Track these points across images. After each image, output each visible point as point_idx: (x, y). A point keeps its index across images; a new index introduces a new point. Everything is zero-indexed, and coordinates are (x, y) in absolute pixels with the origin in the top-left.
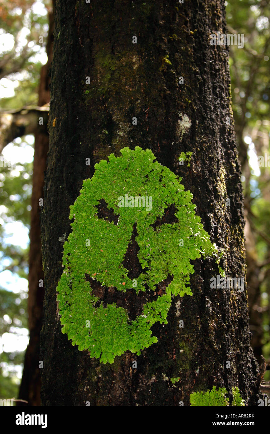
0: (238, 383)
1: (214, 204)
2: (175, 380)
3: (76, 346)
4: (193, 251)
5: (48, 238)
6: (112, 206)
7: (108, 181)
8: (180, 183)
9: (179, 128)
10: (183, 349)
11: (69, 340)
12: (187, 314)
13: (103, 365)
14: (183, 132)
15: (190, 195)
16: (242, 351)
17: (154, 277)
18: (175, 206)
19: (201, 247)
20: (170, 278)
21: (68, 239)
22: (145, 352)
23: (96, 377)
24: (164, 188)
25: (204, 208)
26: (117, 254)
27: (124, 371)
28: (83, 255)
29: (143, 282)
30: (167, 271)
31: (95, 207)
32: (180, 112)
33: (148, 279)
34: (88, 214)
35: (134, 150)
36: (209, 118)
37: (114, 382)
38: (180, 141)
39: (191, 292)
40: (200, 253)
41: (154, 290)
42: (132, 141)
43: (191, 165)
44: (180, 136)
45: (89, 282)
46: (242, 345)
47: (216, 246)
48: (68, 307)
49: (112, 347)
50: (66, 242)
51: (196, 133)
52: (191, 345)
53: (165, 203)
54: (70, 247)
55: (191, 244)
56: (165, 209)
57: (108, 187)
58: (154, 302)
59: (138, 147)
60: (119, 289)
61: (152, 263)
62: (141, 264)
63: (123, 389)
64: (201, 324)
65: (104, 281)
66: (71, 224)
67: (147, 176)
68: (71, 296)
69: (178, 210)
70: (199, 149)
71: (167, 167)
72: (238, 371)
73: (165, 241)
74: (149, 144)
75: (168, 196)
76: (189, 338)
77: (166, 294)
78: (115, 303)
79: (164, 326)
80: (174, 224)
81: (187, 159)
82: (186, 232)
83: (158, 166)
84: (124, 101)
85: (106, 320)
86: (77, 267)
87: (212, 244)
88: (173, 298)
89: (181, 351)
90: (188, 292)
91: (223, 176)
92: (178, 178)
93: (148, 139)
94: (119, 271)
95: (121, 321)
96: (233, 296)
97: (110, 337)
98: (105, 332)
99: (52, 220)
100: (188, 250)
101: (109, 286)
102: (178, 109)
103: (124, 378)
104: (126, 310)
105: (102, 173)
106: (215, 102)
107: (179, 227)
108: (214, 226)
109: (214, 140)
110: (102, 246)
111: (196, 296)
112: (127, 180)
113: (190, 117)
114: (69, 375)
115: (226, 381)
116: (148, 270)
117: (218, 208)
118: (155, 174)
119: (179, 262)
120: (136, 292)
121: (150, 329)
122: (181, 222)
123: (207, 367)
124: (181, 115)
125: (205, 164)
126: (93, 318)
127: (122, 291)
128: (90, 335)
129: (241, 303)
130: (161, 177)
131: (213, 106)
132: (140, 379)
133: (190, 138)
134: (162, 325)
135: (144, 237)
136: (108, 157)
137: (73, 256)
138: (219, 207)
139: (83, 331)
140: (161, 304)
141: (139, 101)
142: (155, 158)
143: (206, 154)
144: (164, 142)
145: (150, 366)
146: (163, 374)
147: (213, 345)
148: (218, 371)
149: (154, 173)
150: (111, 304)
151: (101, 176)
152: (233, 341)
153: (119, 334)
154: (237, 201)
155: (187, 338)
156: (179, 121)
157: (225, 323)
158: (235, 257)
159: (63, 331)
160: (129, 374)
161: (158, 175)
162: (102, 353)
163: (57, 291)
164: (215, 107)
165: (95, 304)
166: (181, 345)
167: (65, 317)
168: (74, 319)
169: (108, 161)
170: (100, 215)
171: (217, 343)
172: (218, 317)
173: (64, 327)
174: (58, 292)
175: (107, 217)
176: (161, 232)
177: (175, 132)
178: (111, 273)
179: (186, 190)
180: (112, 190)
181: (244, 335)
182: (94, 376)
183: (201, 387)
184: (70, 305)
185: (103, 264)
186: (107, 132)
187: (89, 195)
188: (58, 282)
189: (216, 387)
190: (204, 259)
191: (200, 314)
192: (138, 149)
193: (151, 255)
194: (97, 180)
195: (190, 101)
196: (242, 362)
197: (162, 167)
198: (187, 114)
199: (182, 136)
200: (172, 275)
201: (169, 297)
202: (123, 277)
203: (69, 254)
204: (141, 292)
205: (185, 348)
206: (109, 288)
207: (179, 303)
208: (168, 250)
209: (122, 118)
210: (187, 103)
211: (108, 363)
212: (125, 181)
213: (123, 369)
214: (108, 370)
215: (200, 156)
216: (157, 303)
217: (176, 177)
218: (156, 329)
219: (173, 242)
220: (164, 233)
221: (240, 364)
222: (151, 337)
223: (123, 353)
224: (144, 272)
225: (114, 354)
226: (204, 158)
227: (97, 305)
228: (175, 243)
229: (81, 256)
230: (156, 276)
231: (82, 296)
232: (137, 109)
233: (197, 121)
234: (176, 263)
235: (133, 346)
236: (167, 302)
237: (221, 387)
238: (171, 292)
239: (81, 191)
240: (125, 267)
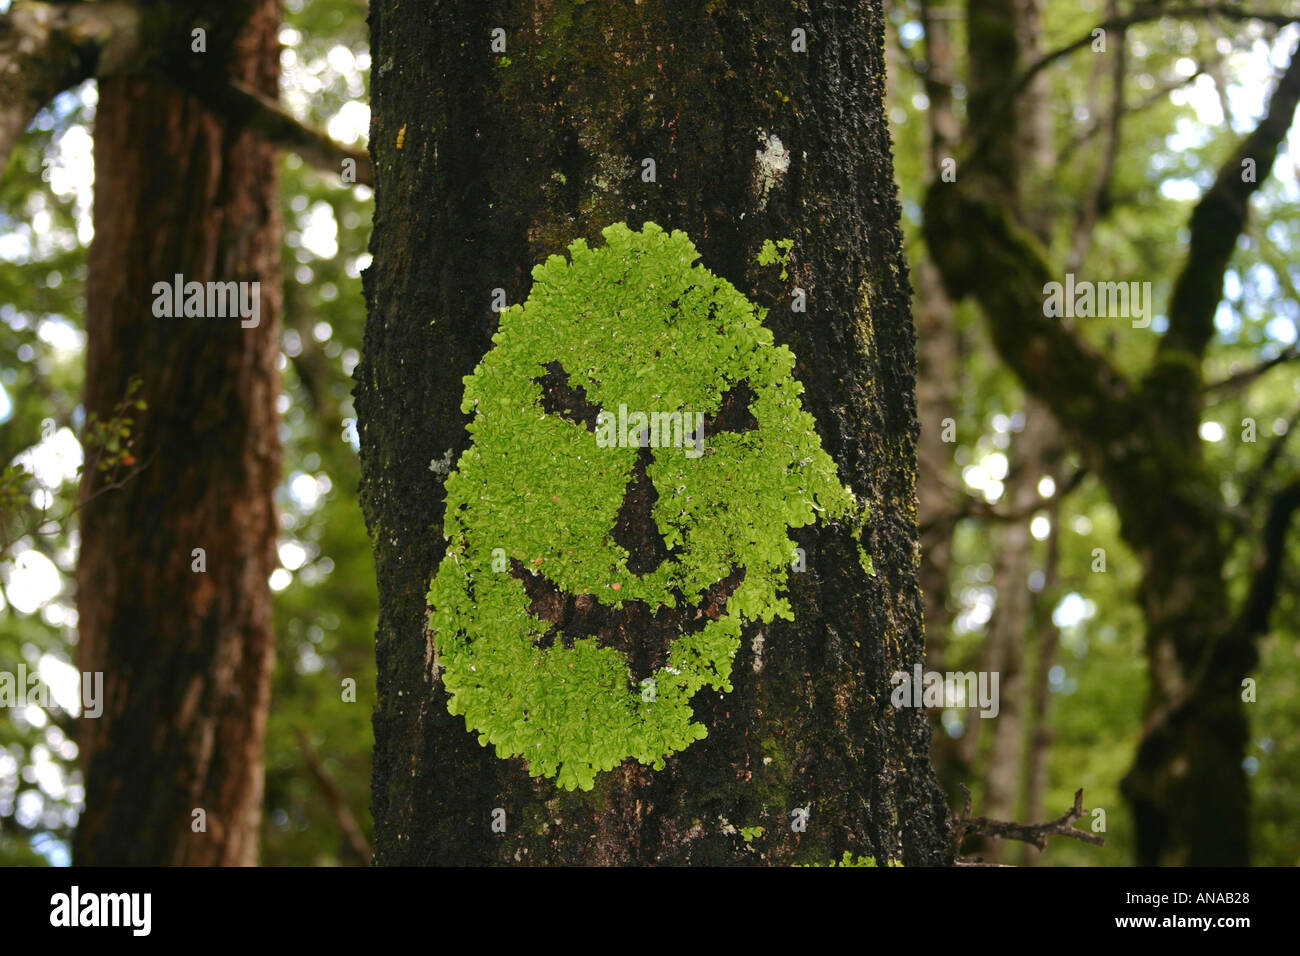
0: (900, 852)
1: (848, 380)
2: (750, 833)
3: (491, 748)
4: (794, 504)
5: (391, 461)
6: (581, 381)
7: (571, 314)
8: (763, 325)
9: (758, 173)
10: (771, 757)
11: (469, 730)
12: (779, 669)
13: (563, 792)
14: (770, 183)
15: (786, 356)
16: (912, 770)
17: (696, 571)
18: (749, 385)
19: (816, 495)
20: (737, 575)
21: (458, 465)
22: (676, 761)
23: (546, 825)
24: (720, 337)
25: (824, 391)
26: (597, 509)
27: (620, 811)
28: (504, 509)
29: (669, 584)
30: (731, 556)
31: (535, 383)
32: (760, 129)
33: (682, 577)
34: (516, 401)
35: (642, 232)
36: (834, 145)
37: (594, 836)
38: (762, 209)
39: (790, 610)
40: (814, 511)
41: (696, 604)
42: (633, 207)
43: (791, 275)
44: (761, 196)
45: (520, 582)
46: (911, 754)
47: (853, 492)
48: (465, 647)
49: (589, 748)
50: (453, 474)
51: (802, 188)
52: (792, 747)
53: (723, 376)
54: (466, 487)
55: (790, 488)
56: (723, 393)
57: (570, 330)
58: (697, 636)
59: (651, 223)
60: (604, 600)
61: (692, 536)
62: (665, 535)
63: (617, 855)
64: (816, 693)
65: (564, 579)
66: (468, 427)
67: (675, 304)
68: (473, 618)
69: (757, 398)
70: (808, 231)
71: (728, 281)
72: (901, 820)
73: (723, 477)
74: (682, 217)
75: (730, 358)
76: (786, 728)
77: (728, 614)
78: (595, 637)
79: (722, 697)
80: (748, 433)
81: (779, 259)
82: (777, 455)
83: (705, 276)
84: (611, 93)
85: (572, 681)
86: (488, 541)
87: (844, 487)
88: (746, 626)
89: (767, 760)
90: (784, 610)
91: (866, 303)
92: (756, 312)
93: (679, 203)
94: (603, 555)
95: (609, 683)
96: (892, 625)
97: (581, 723)
98: (568, 712)
99: (404, 412)
100: (785, 502)
101: (576, 593)
102: (755, 120)
103: (620, 827)
104: (624, 655)
105: (552, 291)
106: (848, 93)
107: (761, 440)
108: (848, 441)
109: (846, 204)
110: (556, 488)
111: (804, 624)
112: (623, 313)
113: (787, 143)
114: (472, 821)
115: (876, 841)
116: (682, 552)
117: (857, 390)
118: (696, 299)
119: (760, 533)
120: (650, 608)
121: (689, 705)
122: (765, 430)
123: (830, 802)
124: (763, 137)
125: (825, 272)
126: (534, 675)
127: (612, 605)
128: (526, 720)
129: (910, 645)
130: (712, 307)
131: (842, 105)
132: (664, 829)
133: (787, 201)
134: (717, 694)
135: (670, 466)
136: (570, 247)
137: (476, 512)
138: (858, 388)
139: (507, 709)
140: (715, 640)
141: (652, 97)
142: (698, 255)
143: (827, 245)
144: (719, 212)
145: (687, 796)
146: (720, 817)
147: (844, 749)
148: (857, 815)
149: (694, 298)
150: (582, 638)
151: (549, 299)
152: (891, 744)
153: (605, 716)
154: (902, 371)
155: (781, 729)
156: (758, 152)
157: (875, 695)
158: (897, 522)
159: (452, 708)
160: (633, 818)
161: (707, 303)
162: (561, 764)
163: (429, 603)
164: (848, 108)
165: (541, 639)
166: (765, 745)
167: (454, 673)
168: (482, 677)
169: (569, 260)
170: (550, 405)
171: (855, 744)
172: (857, 678)
173: (455, 699)
174: (433, 608)
175: (567, 411)
176: (714, 454)
177: (749, 185)
178: (584, 560)
179: (777, 343)
180: (582, 338)
181: (917, 728)
182: (541, 824)
183: (814, 854)
184: (469, 640)
185: (560, 533)
186: (563, 179)
187: (519, 348)
188: (433, 581)
189: (851, 855)
190: (823, 526)
191: (812, 669)
192: (652, 229)
193: (690, 514)
194: (540, 310)
195: (786, 99)
196: (912, 799)
197: (717, 281)
198: (779, 136)
199: (765, 195)
200: (741, 566)
201: (734, 622)
202: (614, 569)
203: (463, 507)
204: (663, 609)
205: (776, 752)
206: (576, 598)
207: (760, 639)
208: (733, 502)
209: (607, 142)
210: (780, 102)
211: (578, 790)
212: (616, 314)
213: (616, 805)
214: (578, 806)
215: (812, 250)
216: (704, 636)
217: (751, 307)
218: (704, 704)
219: (745, 480)
220: (721, 456)
221: (908, 803)
222: (690, 724)
223: (616, 766)
224: (672, 556)
225: (594, 766)
226: (821, 254)
227: (546, 642)
228: (749, 484)
229: (499, 512)
230: (703, 569)
231: (504, 618)
232: (646, 120)
233: (805, 154)
234: (752, 534)
235: (644, 748)
236: (732, 636)
237: (864, 856)
238: (741, 610)
239: (495, 338)
240: (618, 542)
